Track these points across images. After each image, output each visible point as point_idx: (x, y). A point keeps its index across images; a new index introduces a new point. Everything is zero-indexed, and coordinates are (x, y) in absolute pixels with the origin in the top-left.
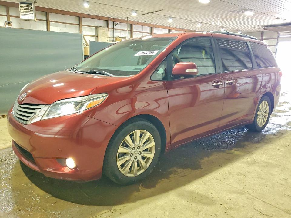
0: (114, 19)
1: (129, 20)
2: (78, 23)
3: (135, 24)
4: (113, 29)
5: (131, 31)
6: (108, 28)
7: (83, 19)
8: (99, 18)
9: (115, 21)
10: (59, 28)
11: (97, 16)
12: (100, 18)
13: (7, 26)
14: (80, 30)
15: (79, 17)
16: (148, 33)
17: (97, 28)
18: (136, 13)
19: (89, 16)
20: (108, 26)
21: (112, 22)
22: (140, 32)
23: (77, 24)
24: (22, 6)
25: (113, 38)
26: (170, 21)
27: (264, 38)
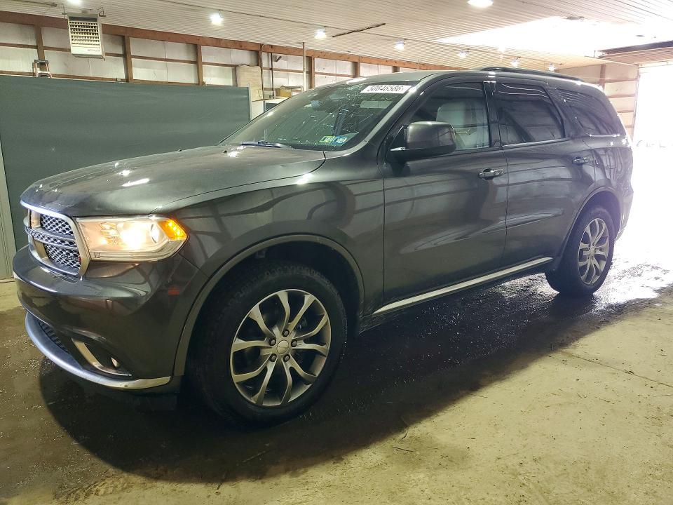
0: (272, 46)
1: (307, 47)
2: (192, 58)
3: (318, 57)
4: (271, 69)
5: (310, 73)
6: (259, 68)
7: (204, 49)
8: (239, 45)
9: (275, 52)
10: (152, 70)
11: (235, 42)
12: (241, 46)
13: (39, 71)
14: (199, 74)
15: (195, 45)
16: (349, 76)
17: (235, 67)
18: (324, 32)
19: (218, 43)
20: (258, 62)
21: (268, 55)
22: (330, 74)
23: (191, 62)
24: (73, 26)
25: (272, 89)
26: (400, 47)
27: (607, 78)
